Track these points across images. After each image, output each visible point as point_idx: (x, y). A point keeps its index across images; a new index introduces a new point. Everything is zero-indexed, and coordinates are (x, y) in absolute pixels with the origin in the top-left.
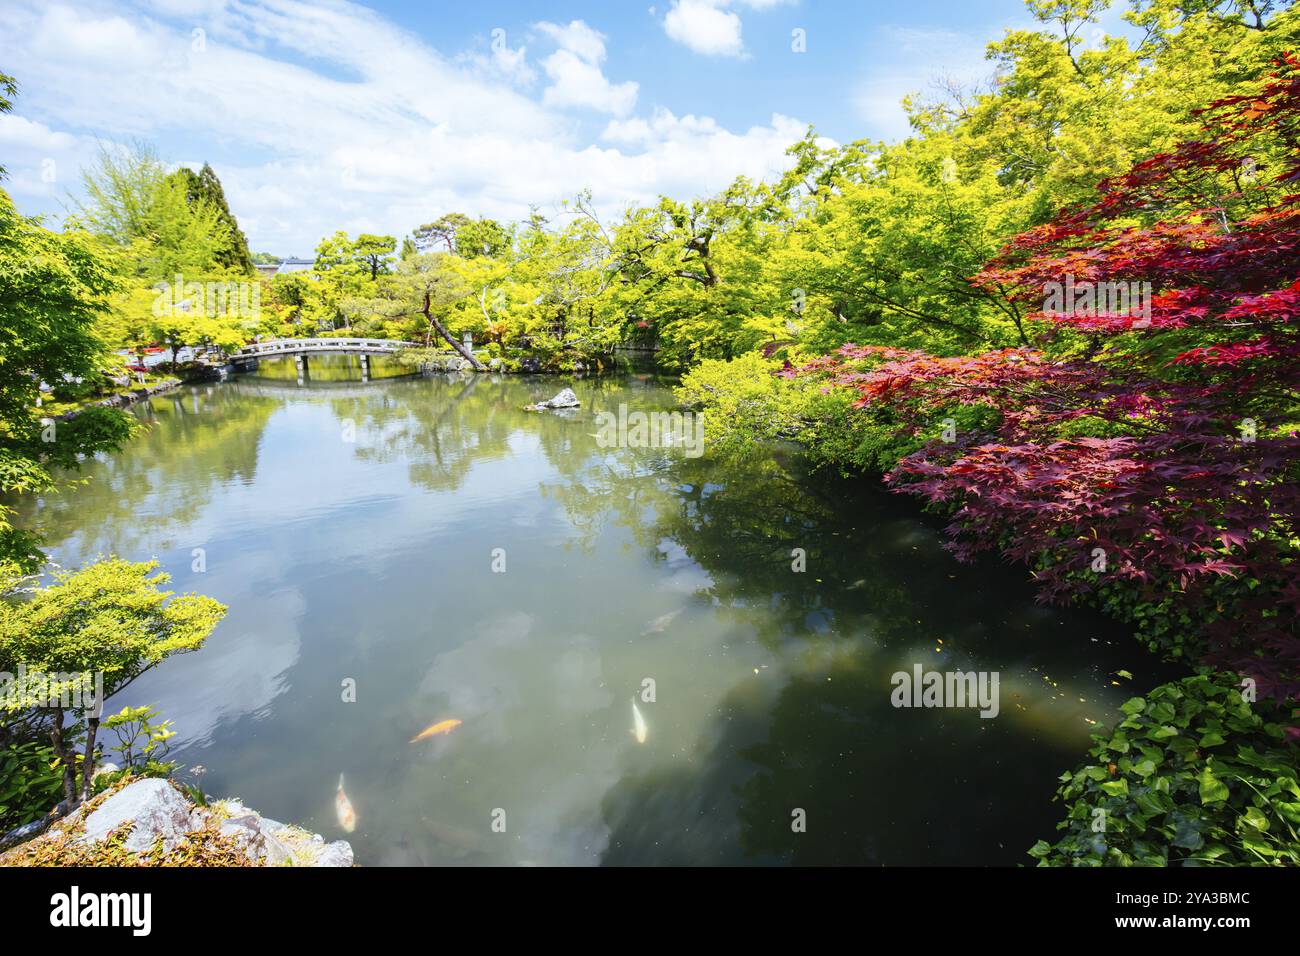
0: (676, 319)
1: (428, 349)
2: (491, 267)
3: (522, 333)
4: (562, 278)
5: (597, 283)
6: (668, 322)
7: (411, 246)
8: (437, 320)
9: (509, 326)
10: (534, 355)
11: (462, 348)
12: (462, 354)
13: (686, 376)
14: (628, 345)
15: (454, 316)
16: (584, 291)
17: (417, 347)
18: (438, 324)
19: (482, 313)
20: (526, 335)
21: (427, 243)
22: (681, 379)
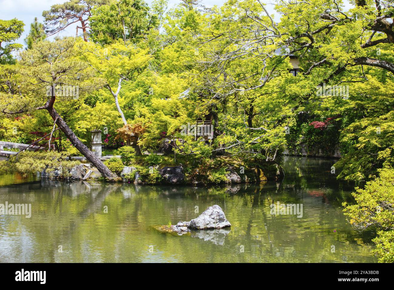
0: (360, 117)
1: (49, 154)
2: (130, 54)
3: (163, 134)
4: (215, 67)
5: (258, 73)
6: (351, 120)
7: (40, 30)
8: (62, 117)
9: (147, 125)
10: (177, 163)
11: (89, 153)
12: (89, 160)
13: (360, 190)
14: (301, 151)
15: (83, 112)
16: (242, 83)
17: (36, 150)
18: (64, 123)
19: (116, 109)
20: (169, 137)
21: (58, 25)
22: (353, 194)
